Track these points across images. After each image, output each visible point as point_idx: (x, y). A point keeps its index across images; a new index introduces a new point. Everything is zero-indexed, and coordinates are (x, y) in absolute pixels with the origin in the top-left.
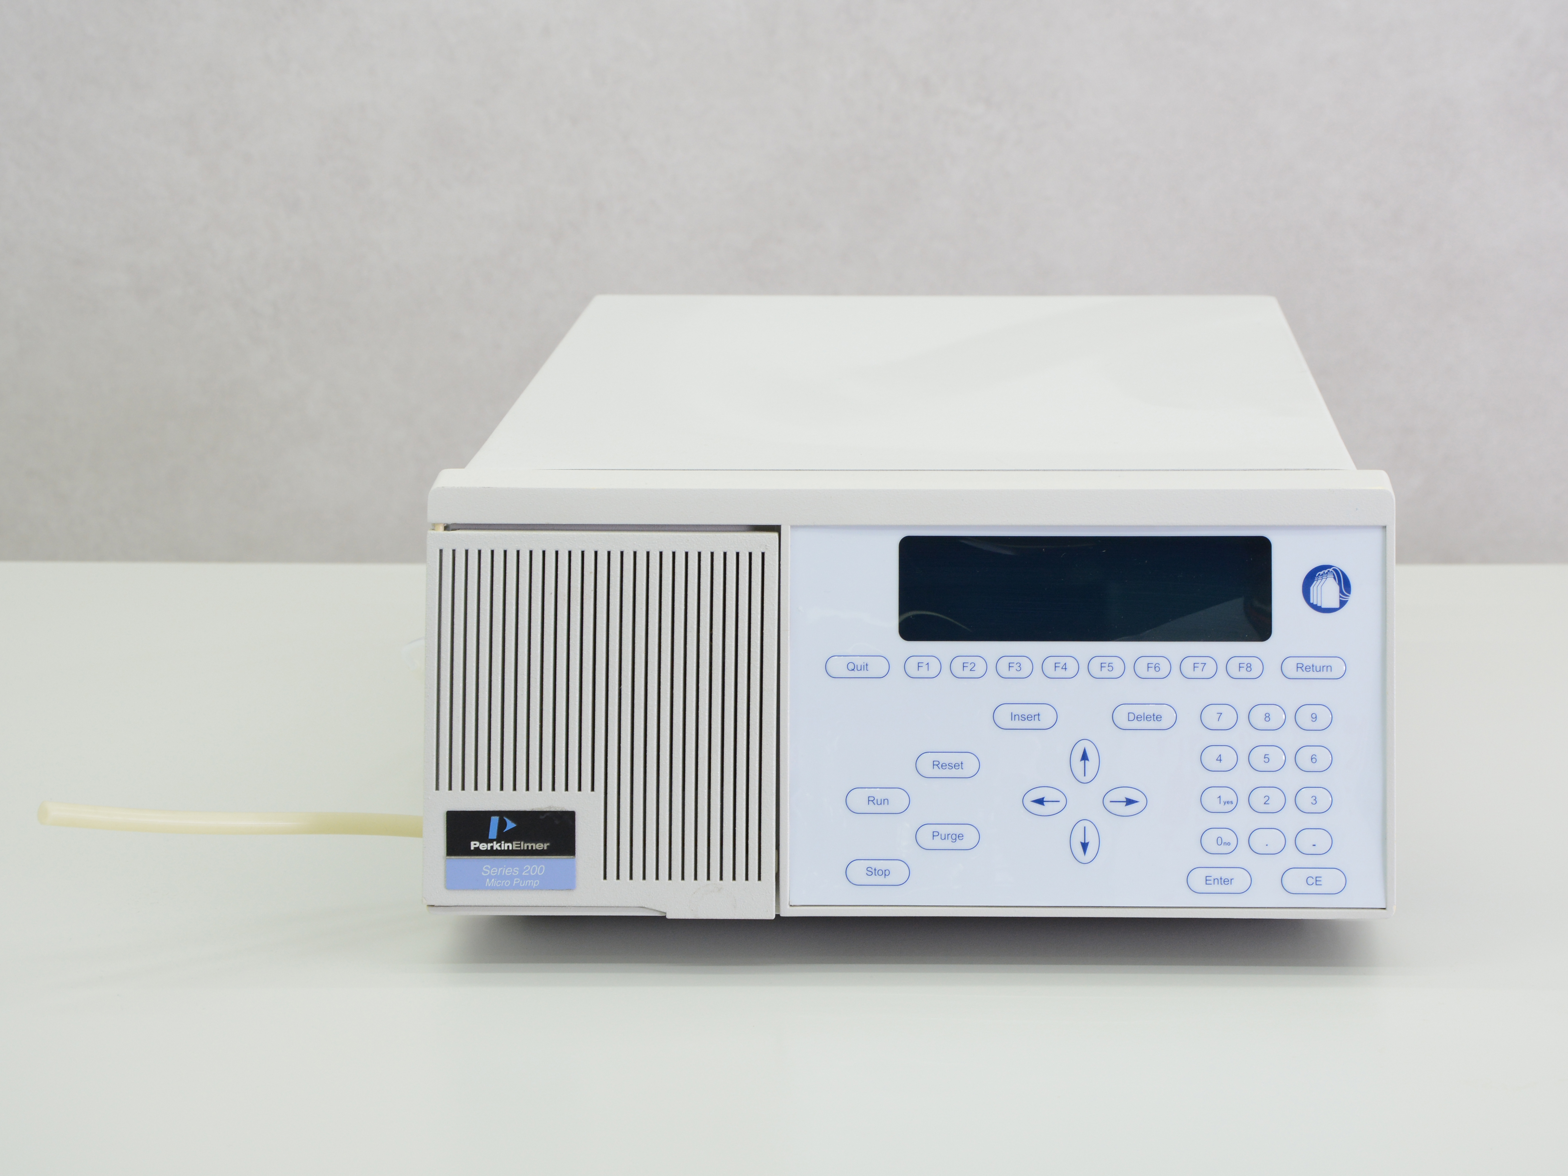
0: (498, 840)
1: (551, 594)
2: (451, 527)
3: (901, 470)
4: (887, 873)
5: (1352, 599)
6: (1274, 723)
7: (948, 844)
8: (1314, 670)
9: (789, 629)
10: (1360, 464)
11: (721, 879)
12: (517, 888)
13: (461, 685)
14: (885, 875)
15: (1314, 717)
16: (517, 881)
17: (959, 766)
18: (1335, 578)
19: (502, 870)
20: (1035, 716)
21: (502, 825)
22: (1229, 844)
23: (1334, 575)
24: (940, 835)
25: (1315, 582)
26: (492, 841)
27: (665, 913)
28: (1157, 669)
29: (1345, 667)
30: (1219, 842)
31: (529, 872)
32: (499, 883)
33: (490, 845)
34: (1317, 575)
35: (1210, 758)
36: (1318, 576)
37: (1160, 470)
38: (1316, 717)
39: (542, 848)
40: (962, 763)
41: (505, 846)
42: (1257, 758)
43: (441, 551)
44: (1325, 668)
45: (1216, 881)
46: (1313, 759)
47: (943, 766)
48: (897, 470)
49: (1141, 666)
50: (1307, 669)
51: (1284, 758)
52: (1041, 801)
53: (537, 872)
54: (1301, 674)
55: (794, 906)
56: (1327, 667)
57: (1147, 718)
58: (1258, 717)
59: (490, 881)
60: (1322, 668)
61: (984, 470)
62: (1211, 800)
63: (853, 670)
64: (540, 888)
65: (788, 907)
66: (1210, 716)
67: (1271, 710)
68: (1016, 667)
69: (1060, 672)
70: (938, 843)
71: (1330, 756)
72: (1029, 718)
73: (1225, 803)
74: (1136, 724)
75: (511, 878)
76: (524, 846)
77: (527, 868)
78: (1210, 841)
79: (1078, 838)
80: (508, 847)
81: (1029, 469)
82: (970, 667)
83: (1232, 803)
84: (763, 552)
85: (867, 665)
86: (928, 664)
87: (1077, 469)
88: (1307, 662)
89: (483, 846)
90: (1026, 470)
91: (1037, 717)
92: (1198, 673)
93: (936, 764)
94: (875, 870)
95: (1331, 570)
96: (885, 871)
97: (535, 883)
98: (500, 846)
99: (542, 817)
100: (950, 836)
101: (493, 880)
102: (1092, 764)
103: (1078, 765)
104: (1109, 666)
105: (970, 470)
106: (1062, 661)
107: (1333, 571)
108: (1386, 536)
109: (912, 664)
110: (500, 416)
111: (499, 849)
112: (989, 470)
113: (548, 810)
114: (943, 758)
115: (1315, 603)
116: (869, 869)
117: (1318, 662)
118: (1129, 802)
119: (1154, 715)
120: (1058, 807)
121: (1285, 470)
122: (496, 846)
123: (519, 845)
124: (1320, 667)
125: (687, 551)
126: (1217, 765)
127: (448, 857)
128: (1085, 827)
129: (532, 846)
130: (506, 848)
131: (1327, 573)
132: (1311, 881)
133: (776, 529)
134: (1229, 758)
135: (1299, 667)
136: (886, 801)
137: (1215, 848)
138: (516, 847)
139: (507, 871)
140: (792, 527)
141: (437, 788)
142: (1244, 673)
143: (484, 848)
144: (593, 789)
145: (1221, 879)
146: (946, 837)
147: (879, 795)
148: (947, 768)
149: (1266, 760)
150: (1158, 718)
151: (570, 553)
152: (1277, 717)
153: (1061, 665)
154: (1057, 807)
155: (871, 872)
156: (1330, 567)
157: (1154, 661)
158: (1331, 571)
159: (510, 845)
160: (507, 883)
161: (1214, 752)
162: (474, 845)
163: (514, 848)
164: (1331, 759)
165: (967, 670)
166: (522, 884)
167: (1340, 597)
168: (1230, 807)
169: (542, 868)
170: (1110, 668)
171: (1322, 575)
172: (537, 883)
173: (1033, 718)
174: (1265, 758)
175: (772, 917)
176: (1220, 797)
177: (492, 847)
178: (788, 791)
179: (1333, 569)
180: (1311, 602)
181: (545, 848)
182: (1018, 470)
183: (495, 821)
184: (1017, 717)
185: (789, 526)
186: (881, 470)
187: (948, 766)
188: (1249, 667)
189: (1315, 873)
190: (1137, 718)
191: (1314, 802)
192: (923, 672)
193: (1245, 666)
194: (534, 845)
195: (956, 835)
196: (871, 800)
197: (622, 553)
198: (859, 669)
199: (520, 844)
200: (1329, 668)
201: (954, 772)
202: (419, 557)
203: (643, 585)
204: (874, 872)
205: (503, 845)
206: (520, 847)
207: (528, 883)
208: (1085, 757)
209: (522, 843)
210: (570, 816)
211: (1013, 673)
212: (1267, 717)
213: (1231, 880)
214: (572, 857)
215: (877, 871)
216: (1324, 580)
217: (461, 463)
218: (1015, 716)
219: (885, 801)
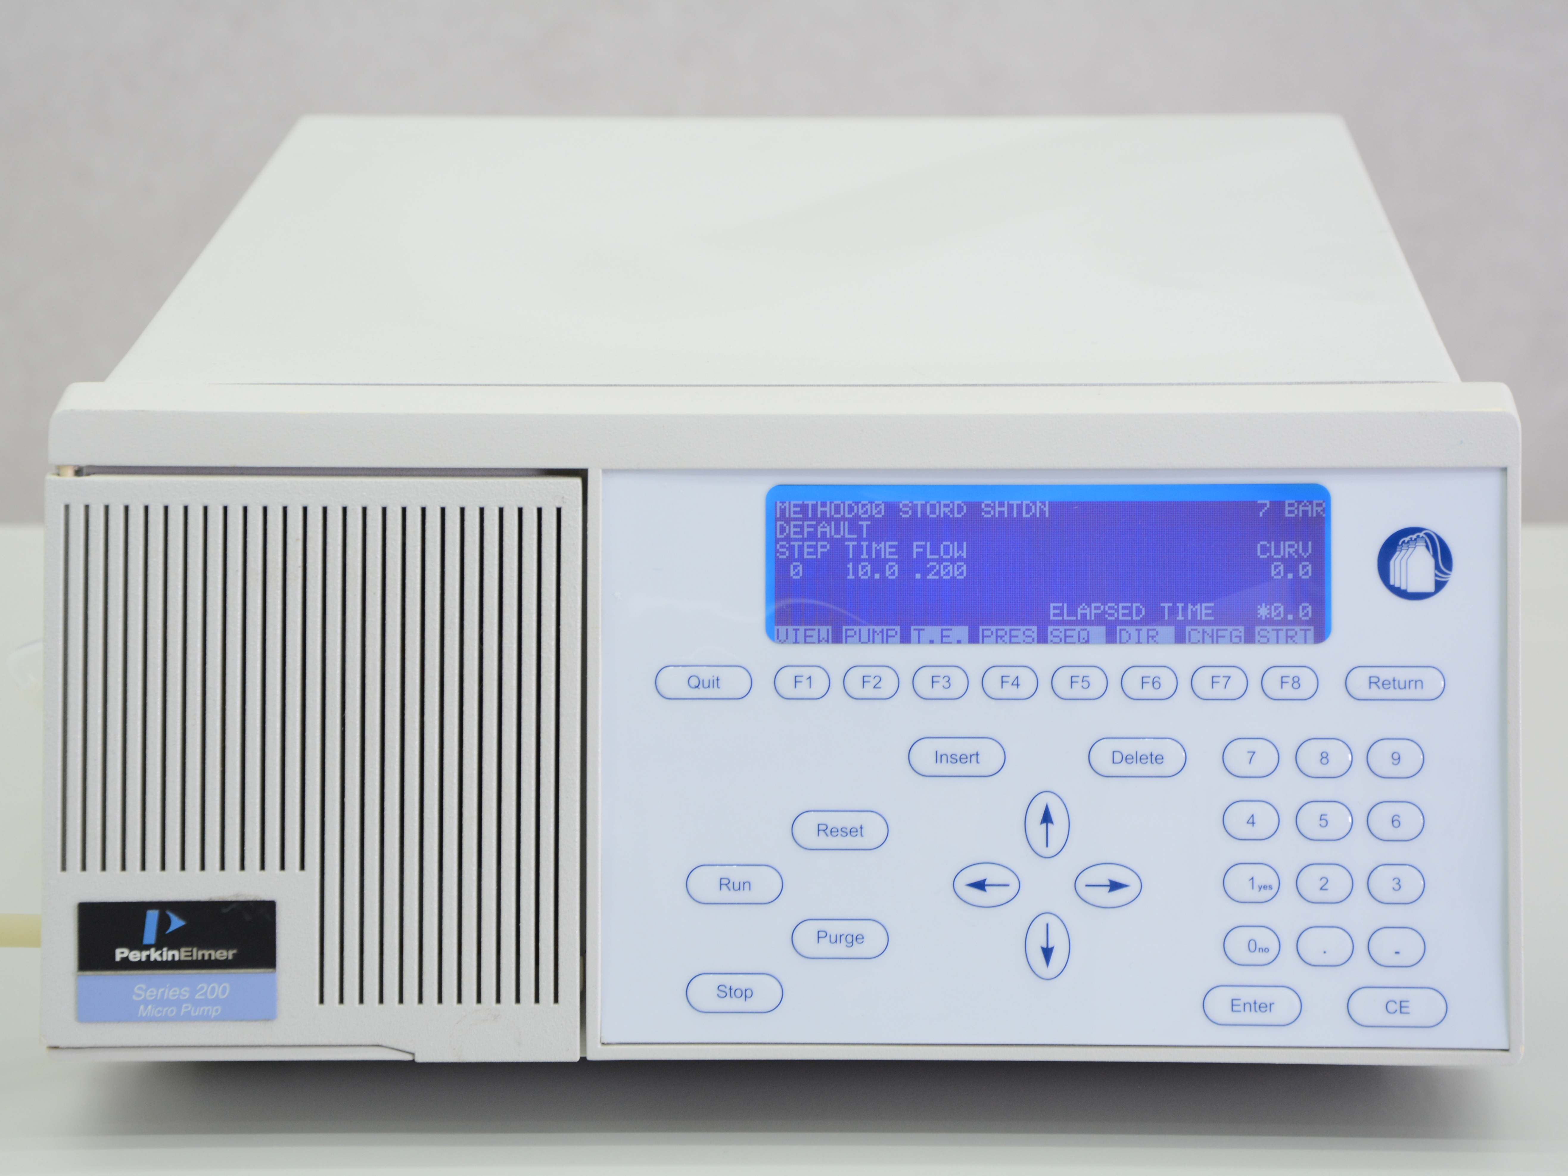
0: (158, 946)
1: (237, 571)
2: (85, 471)
3: (769, 386)
4: (749, 993)
5: (1455, 578)
6: (1336, 766)
7: (841, 949)
8: (1396, 686)
9: (600, 626)
10: (1467, 373)
11: (498, 1000)
12: (188, 1018)
13: (100, 711)
14: (746, 997)
15: (1396, 758)
16: (187, 1007)
17: (856, 831)
18: (1427, 547)
19: (163, 993)
20: (971, 756)
21: (164, 922)
22: (1266, 950)
23: (1426, 542)
24: (828, 936)
25: (1397, 553)
26: (148, 947)
27: (413, 1054)
28: (1156, 685)
29: (1443, 683)
30: (1252, 947)
31: (205, 993)
32: (159, 1012)
33: (145, 954)
34: (1400, 543)
35: (1237, 819)
36: (1402, 544)
37: (1160, 384)
38: (1399, 758)
39: (224, 958)
40: (861, 828)
41: (168, 955)
42: (1309, 819)
43: (67, 507)
44: (1413, 684)
45: (1247, 1006)
46: (1395, 821)
47: (834, 832)
48: (762, 385)
49: (1133, 681)
50: (1384, 684)
51: (1350, 821)
52: (980, 885)
53: (218, 993)
54: (1375, 692)
55: (608, 1044)
56: (1416, 682)
57: (1141, 759)
58: (1310, 757)
59: (146, 1008)
60: (1408, 684)
61: (893, 385)
62: (1239, 882)
63: (697, 687)
64: (222, 1018)
65: (600, 1046)
66: (1237, 757)
67: (1332, 748)
68: (943, 682)
69: (1009, 690)
70: (826, 948)
71: (1422, 817)
72: (962, 759)
73: (1260, 889)
74: (1124, 768)
75: (178, 1003)
76: (198, 954)
77: (202, 988)
78: (1238, 945)
79: (1037, 941)
80: (173, 956)
81: (961, 383)
82: (874, 682)
83: (1271, 887)
84: (559, 507)
85: (718, 680)
86: (810, 677)
87: (1035, 382)
88: (1385, 674)
89: (135, 956)
90: (956, 385)
91: (974, 758)
92: (1219, 691)
93: (822, 829)
94: (731, 989)
95: (1421, 534)
96: (746, 990)
97: (215, 1011)
98: (161, 955)
99: (225, 911)
100: (843, 938)
101: (150, 1007)
102: (1057, 829)
103: (1037, 829)
104: (1083, 681)
105: (873, 386)
106: (1012, 673)
107: (1424, 536)
108: (1506, 482)
109: (786, 679)
110: (157, 301)
111: (159, 959)
112: (901, 385)
113: (234, 899)
114: (834, 821)
115: (1397, 585)
116: (721, 988)
117: (1403, 675)
118: (1115, 886)
119: (1151, 755)
120: (1008, 893)
121: (1351, 383)
122: (155, 955)
123: (189, 954)
124: (1405, 681)
125: (443, 505)
126: (1247, 831)
127: (81, 973)
128: (1047, 925)
129: (210, 955)
130: (170, 959)
131: (1415, 539)
132: (1392, 1007)
133: (582, 474)
134: (1266, 820)
135: (1373, 682)
136: (747, 885)
137: (1244, 956)
138: (186, 956)
139: (172, 993)
140: (605, 471)
141: (64, 868)
142: (1288, 691)
143: (135, 958)
144: (302, 867)
145: (1255, 1003)
146: (838, 939)
147: (737, 875)
148: (839, 836)
149: (1323, 823)
150: (1157, 759)
151: (265, 509)
152: (1339, 757)
153: (1011, 680)
154: (1005, 894)
155: (725, 992)
156: (1420, 530)
157: (1152, 672)
158: (1422, 537)
159: (176, 953)
160: (172, 1011)
161: (1244, 811)
162: (120, 954)
163: (183, 958)
164: (1422, 821)
165: (869, 687)
166: (195, 1012)
167: (1436, 575)
168: (1268, 894)
169: (225, 988)
170: (1086, 685)
171: (1408, 542)
172: (217, 1010)
173: (969, 760)
174: (1321, 819)
175: (576, 1058)
176: (1252, 879)
177: (148, 957)
178: (600, 870)
179: (1426, 534)
180: (1392, 583)
181: (230, 957)
182: (944, 385)
183: (152, 917)
184: (944, 758)
185: (600, 471)
186: (737, 385)
187: (840, 832)
188: (1296, 682)
189: (1398, 995)
190: (1126, 759)
191: (1397, 887)
192: (803, 690)
193: (1290, 680)
194: (212, 952)
195: (852, 936)
196: (724, 883)
197: (345, 510)
198: (706, 685)
199: (192, 951)
200: (1419, 684)
201: (849, 842)
202: (36, 516)
203: (376, 557)
204: (728, 992)
205: (165, 954)
206: (192, 956)
207: (204, 1010)
208: (1047, 818)
209: (195, 950)
210: (270, 907)
211: (938, 691)
212: (1324, 758)
213: (1271, 1005)
214: (271, 970)
215: (733, 991)
216: (1410, 550)
217: (99, 374)
218: (941, 756)
219: (745, 885)
